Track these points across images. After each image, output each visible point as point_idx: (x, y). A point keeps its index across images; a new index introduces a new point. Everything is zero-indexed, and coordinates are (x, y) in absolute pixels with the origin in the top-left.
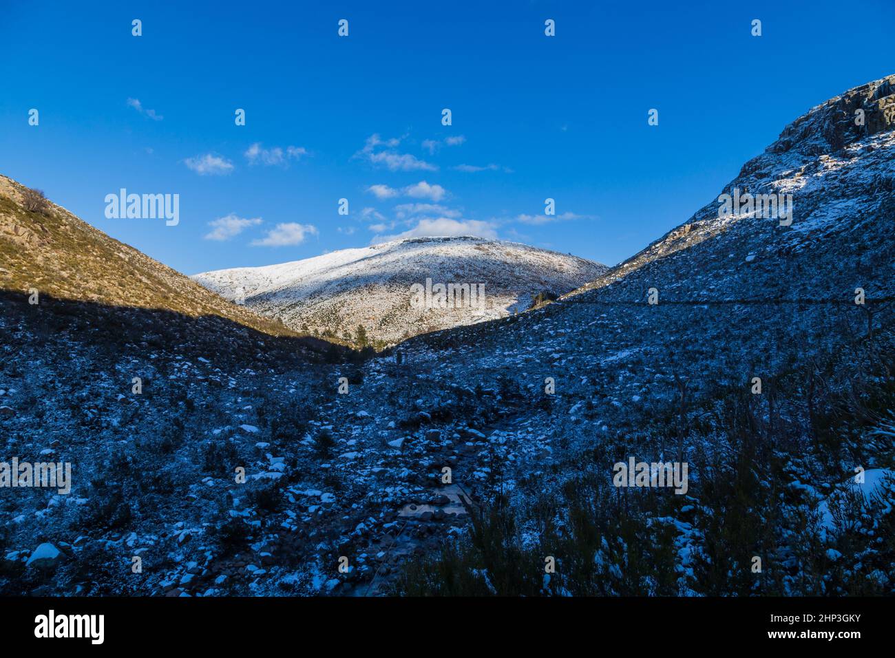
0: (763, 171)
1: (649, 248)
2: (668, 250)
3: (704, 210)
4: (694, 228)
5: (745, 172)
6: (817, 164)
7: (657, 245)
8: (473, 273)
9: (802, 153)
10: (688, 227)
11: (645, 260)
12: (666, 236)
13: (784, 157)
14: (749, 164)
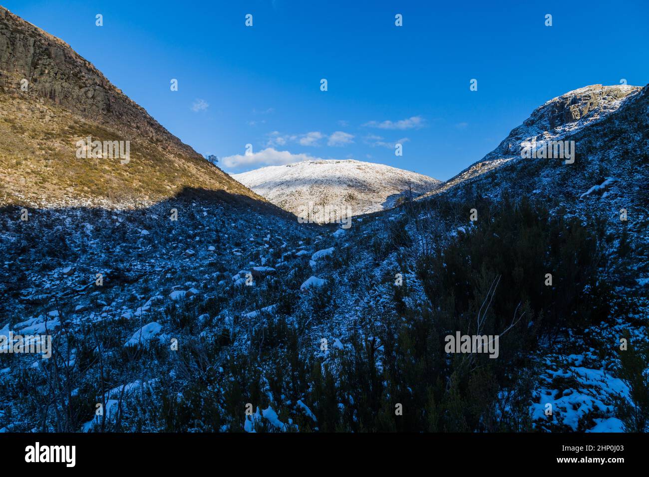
0: (519, 136)
1: (460, 174)
2: (470, 176)
3: (490, 154)
4: (483, 165)
5: (511, 135)
6: (542, 136)
7: (465, 173)
8: (359, 184)
9: (538, 128)
10: (480, 164)
11: (458, 181)
12: (469, 168)
13: (530, 128)
14: (514, 130)
